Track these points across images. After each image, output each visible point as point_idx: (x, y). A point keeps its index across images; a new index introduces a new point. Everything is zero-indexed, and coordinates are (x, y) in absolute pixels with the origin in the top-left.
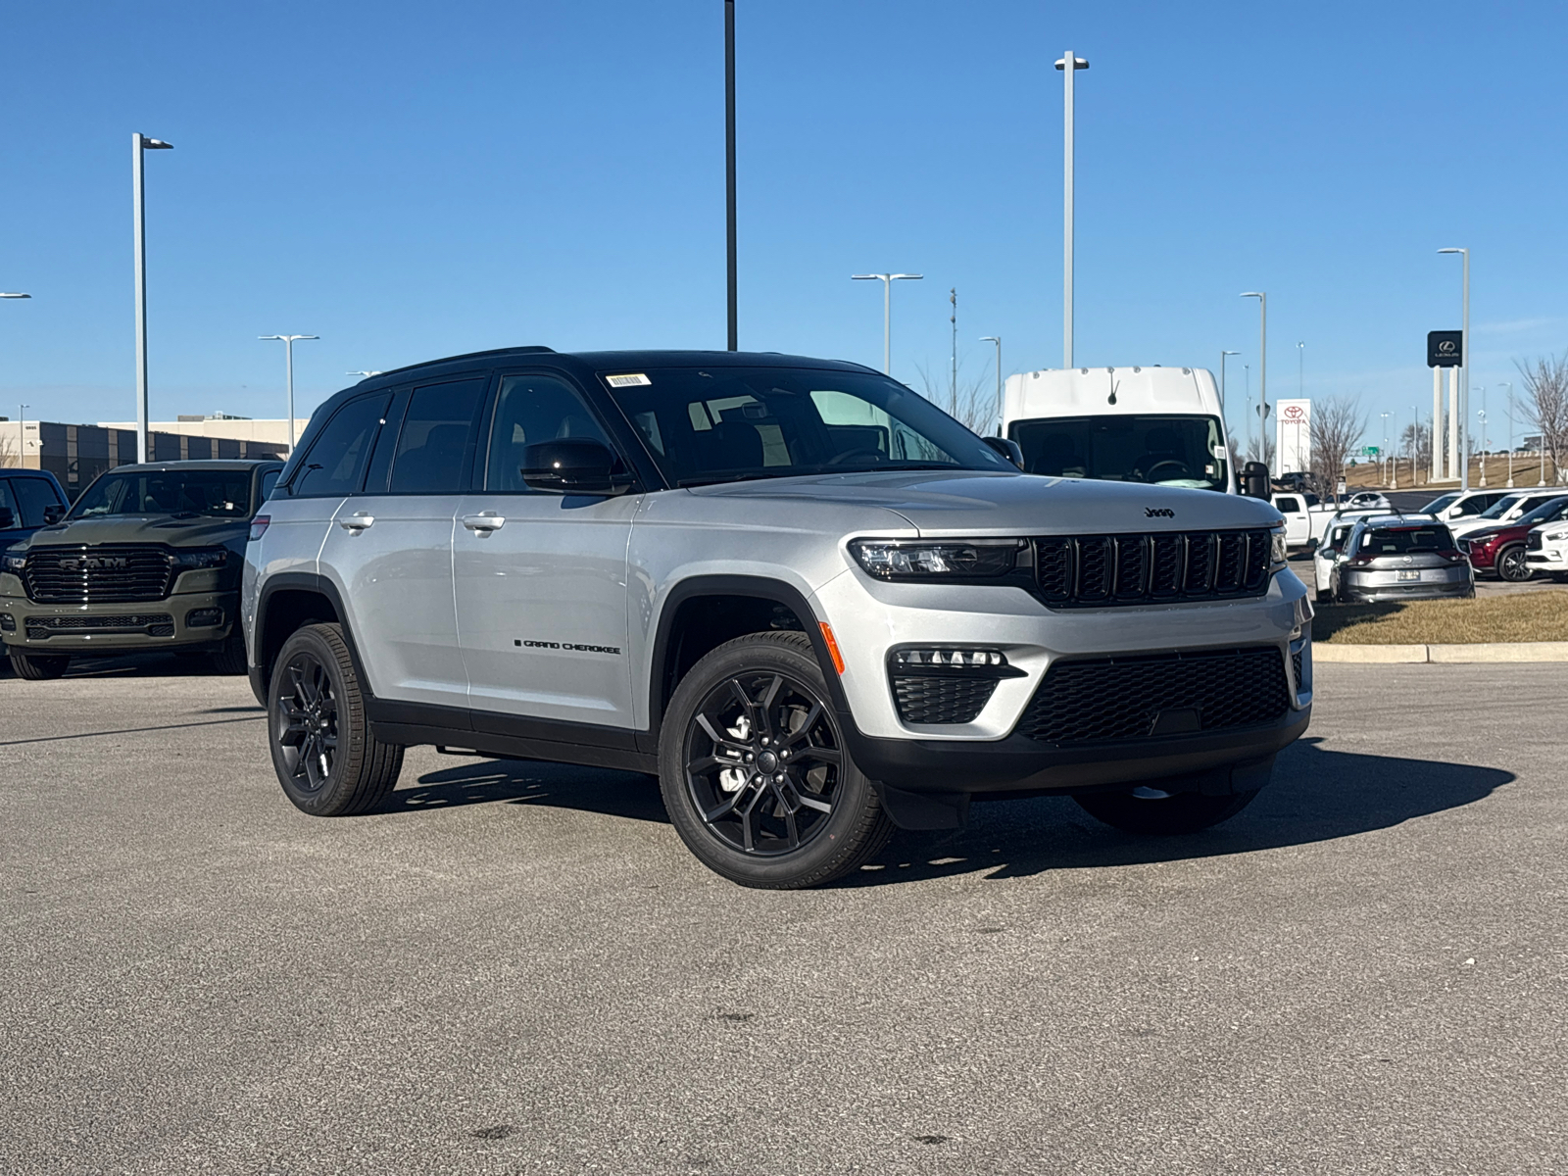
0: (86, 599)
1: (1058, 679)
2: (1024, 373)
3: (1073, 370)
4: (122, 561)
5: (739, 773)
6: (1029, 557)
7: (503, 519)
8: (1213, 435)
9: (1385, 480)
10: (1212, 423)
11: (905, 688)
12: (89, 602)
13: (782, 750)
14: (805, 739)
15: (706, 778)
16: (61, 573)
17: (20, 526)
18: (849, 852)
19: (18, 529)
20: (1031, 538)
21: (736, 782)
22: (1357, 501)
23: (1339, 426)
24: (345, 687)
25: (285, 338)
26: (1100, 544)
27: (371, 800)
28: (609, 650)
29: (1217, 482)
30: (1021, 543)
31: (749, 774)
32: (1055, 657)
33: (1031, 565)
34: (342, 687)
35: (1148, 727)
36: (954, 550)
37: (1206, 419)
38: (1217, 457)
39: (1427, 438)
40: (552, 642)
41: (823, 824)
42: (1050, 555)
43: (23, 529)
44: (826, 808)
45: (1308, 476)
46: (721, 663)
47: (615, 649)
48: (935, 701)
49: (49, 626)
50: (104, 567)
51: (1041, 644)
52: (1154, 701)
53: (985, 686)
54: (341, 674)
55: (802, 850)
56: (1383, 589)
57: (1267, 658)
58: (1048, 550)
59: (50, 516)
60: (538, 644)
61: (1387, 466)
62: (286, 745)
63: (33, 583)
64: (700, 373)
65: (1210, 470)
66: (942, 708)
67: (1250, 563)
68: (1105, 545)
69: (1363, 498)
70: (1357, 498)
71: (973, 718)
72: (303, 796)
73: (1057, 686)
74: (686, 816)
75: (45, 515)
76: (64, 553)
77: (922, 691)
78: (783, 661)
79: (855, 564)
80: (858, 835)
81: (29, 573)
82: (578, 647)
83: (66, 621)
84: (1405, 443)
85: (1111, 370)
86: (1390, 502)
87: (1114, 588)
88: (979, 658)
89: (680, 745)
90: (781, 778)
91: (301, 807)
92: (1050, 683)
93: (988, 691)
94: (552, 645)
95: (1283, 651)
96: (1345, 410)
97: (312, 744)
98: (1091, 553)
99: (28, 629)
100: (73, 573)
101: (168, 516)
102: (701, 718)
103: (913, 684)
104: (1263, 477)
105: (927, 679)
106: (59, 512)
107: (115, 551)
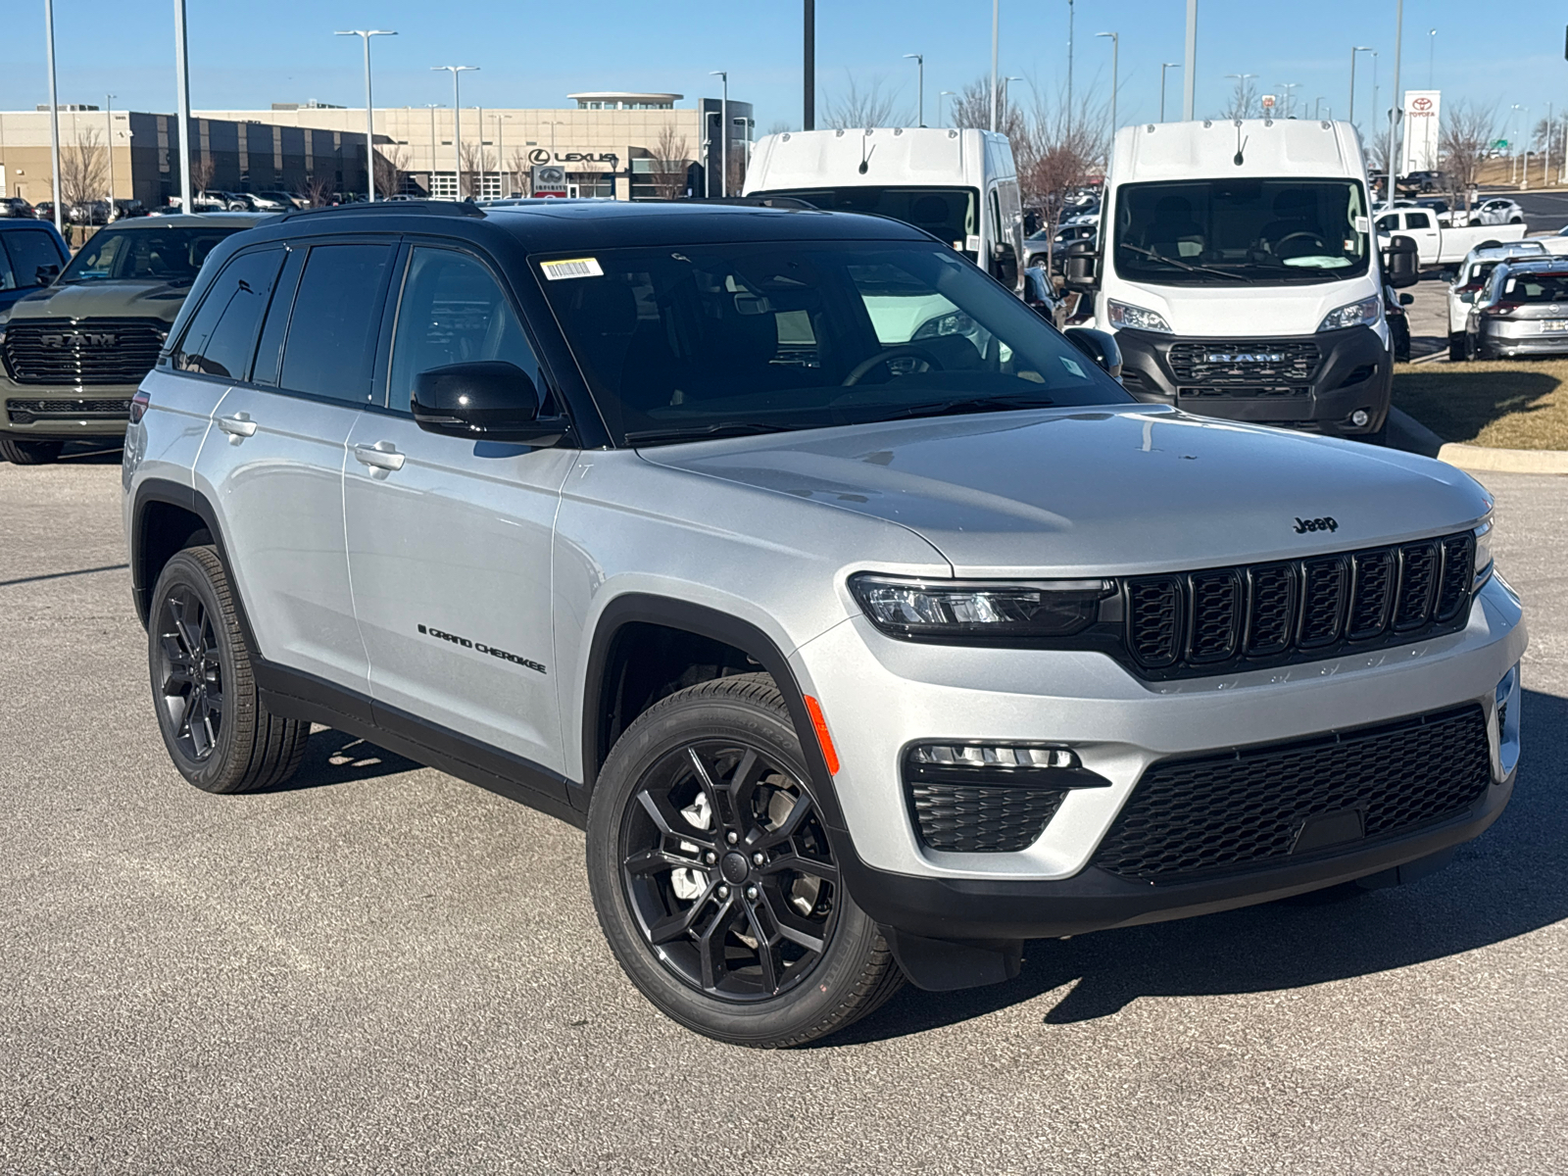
0: (78, 380)
1: (1156, 787)
2: (1137, 124)
3: (1195, 123)
4: (110, 337)
5: (697, 874)
6: (1116, 610)
7: (402, 457)
8: (1354, 202)
9: (1514, 178)
10: (1354, 189)
11: (928, 801)
12: (83, 383)
13: (757, 852)
14: (788, 843)
15: (652, 878)
16: (44, 351)
17: (13, 286)
18: (848, 1011)
19: (12, 290)
20: (1122, 579)
21: (694, 886)
22: (1489, 209)
23: (1476, 135)
24: (229, 639)
25: (362, 33)
26: (1225, 580)
27: (271, 776)
28: (531, 665)
29: (1356, 260)
30: (1106, 586)
31: (710, 880)
32: (1153, 759)
33: (1121, 620)
34: (226, 638)
35: (1288, 843)
36: (1006, 596)
37: (1347, 184)
38: (1358, 230)
39: (1559, 132)
40: (463, 637)
41: (811, 967)
42: (1150, 602)
43: (17, 289)
44: (815, 944)
45: (1436, 175)
46: (670, 723)
47: (539, 666)
48: (972, 820)
49: (33, 409)
50: (90, 345)
51: (1132, 742)
52: (1299, 806)
53: (1047, 798)
54: (225, 621)
55: (781, 1000)
56: (1526, 341)
57: (1463, 724)
58: (1148, 595)
59: (42, 278)
60: (446, 637)
61: (1518, 161)
62: (172, 694)
63: (15, 361)
64: (674, 256)
65: (1349, 245)
66: (982, 831)
67: (1444, 583)
68: (1232, 581)
69: (1494, 206)
70: (1488, 205)
71: (1026, 846)
72: (190, 767)
73: (1155, 798)
74: (622, 932)
75: (37, 276)
76: (46, 327)
77: (953, 806)
78: (758, 731)
79: (857, 611)
80: (860, 988)
81: (10, 350)
82: (494, 652)
83: (52, 404)
84: (1536, 139)
85: (1238, 124)
86: (1522, 210)
87: (1245, 643)
88: (1038, 759)
89: (615, 832)
90: (753, 891)
91: (187, 776)
92: (1145, 794)
93: (1052, 805)
94: (463, 642)
95: (1485, 709)
96: (1482, 118)
97: (197, 699)
98: (1210, 596)
99: (10, 413)
100: (57, 350)
101: (164, 283)
102: (645, 798)
103: (940, 794)
104: (1410, 253)
105: (961, 788)
106: (51, 273)
107: (103, 327)
